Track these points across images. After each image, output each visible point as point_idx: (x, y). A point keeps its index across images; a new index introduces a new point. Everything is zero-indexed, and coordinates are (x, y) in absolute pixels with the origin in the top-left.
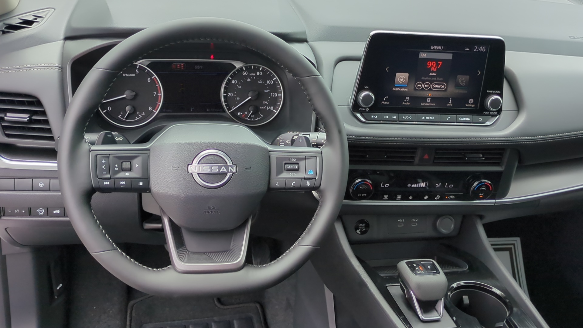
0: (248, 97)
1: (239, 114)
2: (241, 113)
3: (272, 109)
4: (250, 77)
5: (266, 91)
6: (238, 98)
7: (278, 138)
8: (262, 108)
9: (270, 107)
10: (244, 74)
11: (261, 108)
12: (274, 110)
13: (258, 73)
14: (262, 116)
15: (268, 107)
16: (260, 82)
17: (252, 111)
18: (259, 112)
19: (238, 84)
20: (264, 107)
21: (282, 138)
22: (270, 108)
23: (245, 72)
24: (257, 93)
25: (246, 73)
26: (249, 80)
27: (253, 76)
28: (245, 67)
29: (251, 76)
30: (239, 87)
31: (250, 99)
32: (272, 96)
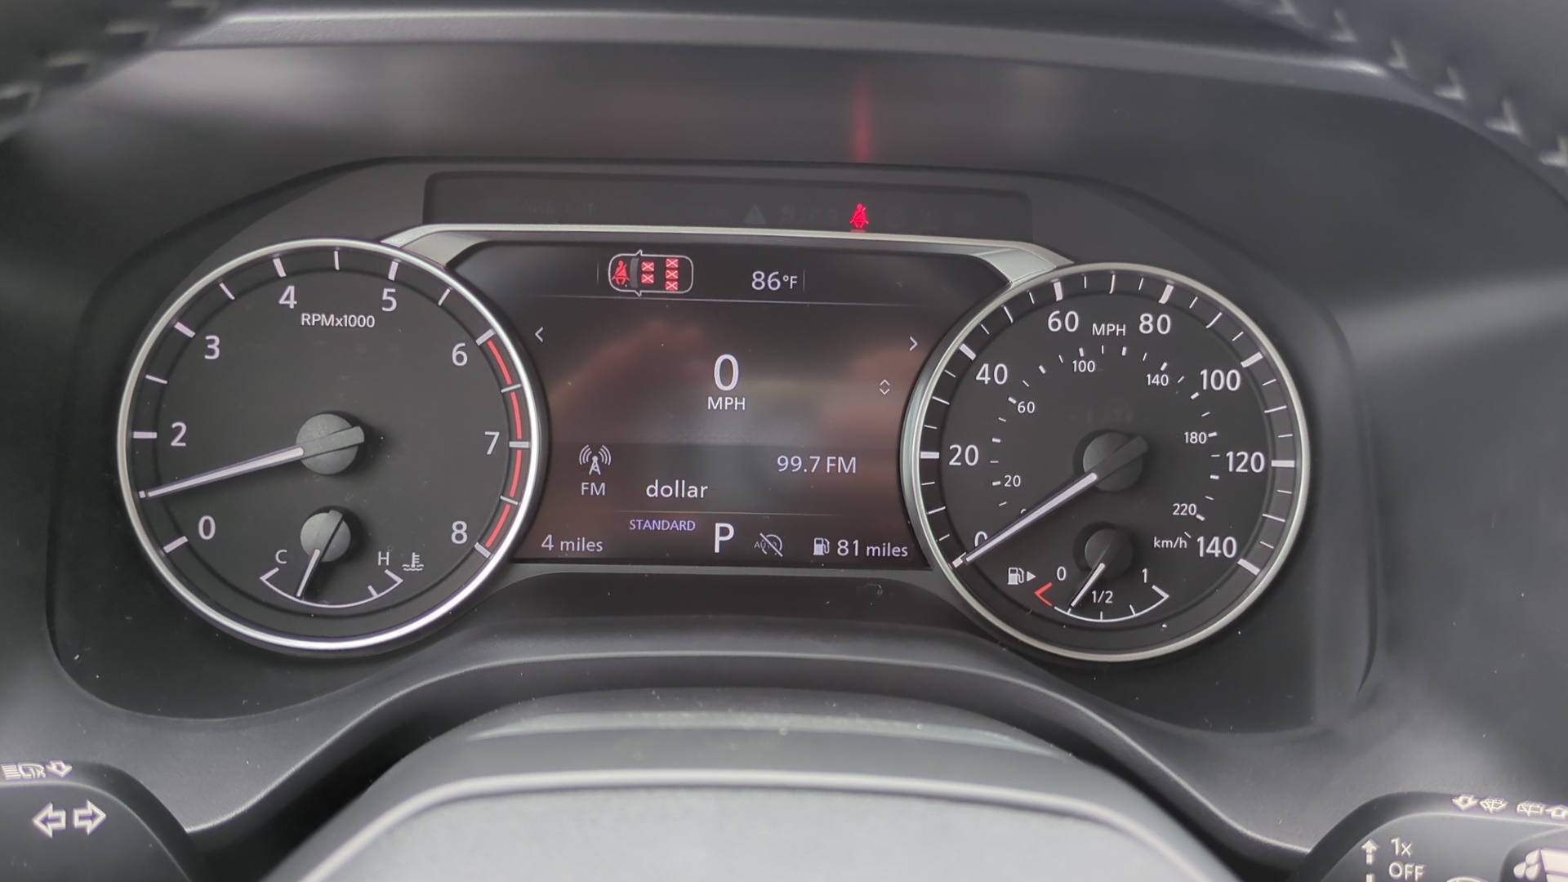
0: (1080, 474)
1: (1013, 579)
2: (1030, 576)
3: (1230, 551)
4: (1095, 346)
5: (1194, 438)
6: (1015, 481)
7: (1369, 846)
8: (1167, 542)
9: (1216, 539)
10: (1055, 325)
11: (1156, 544)
12: (1242, 562)
13: (1146, 323)
14: (1166, 596)
15: (1201, 539)
16: (1156, 380)
17: (1102, 566)
18: (1145, 571)
19: (1013, 387)
20: (1181, 542)
21: (1407, 850)
22: (1215, 547)
23: (1062, 317)
24: (1138, 447)
25: (1072, 318)
26: (1090, 366)
27: (1113, 341)
28: (1065, 280)
29: (1102, 339)
30: (1021, 407)
31: (1092, 489)
32: (1231, 469)
